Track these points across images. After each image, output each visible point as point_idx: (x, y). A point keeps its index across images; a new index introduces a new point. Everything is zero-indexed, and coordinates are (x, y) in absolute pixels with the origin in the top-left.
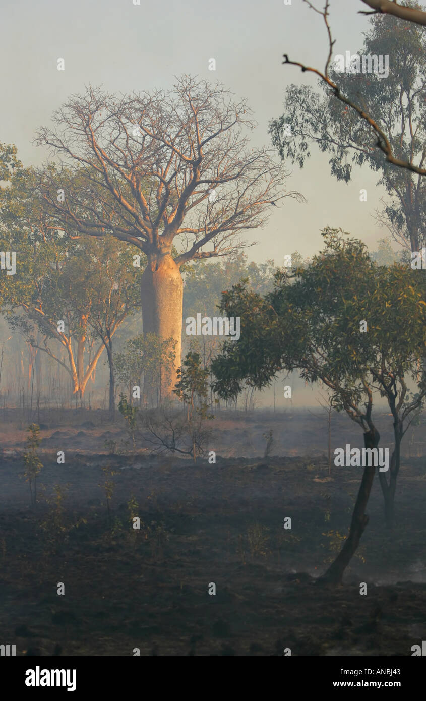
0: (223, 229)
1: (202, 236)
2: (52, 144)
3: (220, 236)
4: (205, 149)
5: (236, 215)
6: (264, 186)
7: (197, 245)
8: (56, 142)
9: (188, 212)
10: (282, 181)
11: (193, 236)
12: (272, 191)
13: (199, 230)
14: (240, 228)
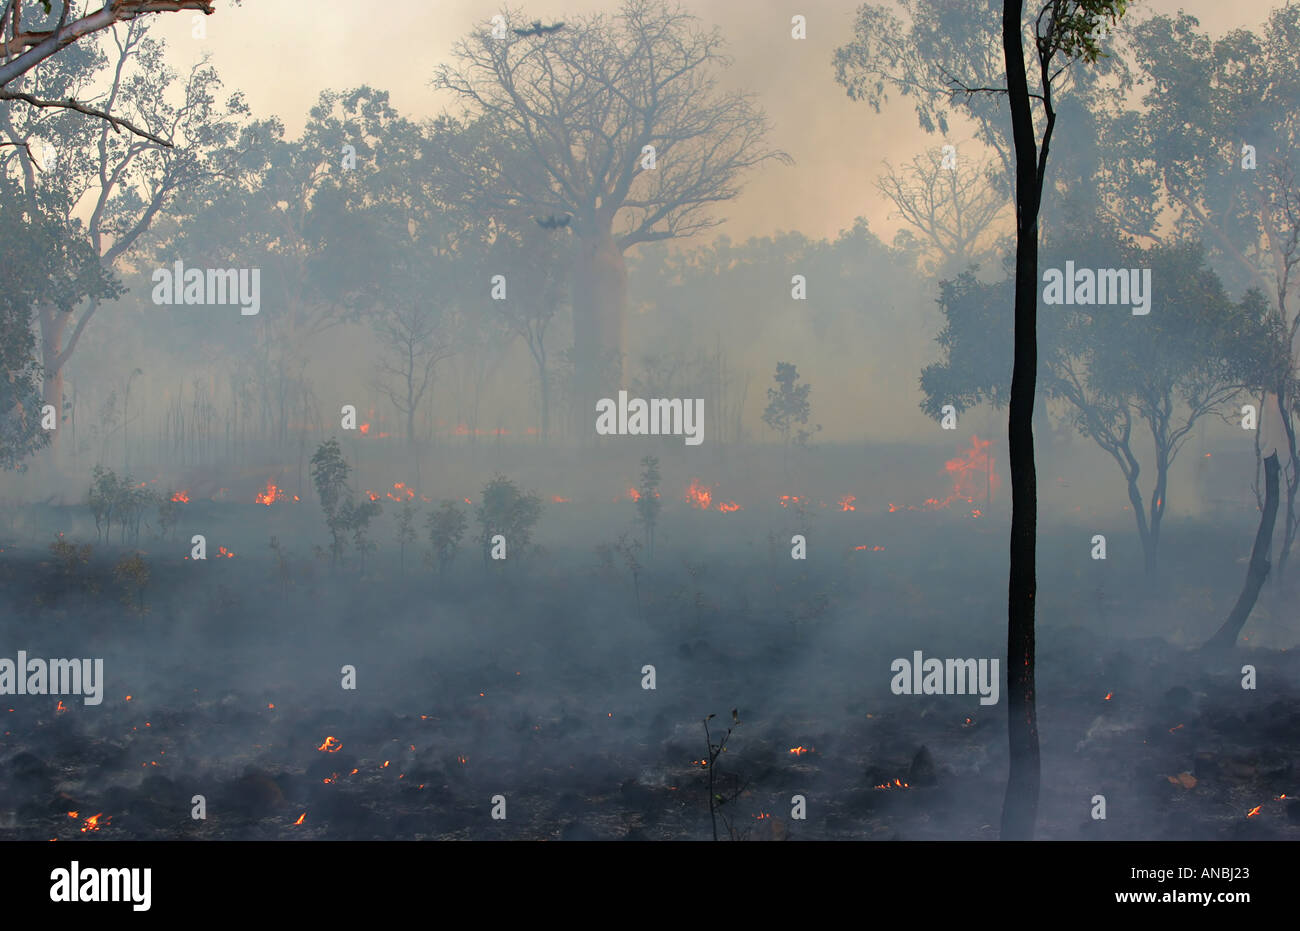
0: (683, 200)
1: (653, 210)
2: (456, 88)
3: (676, 212)
4: (661, 93)
5: (701, 182)
6: (739, 142)
7: (647, 223)
8: (460, 86)
9: (637, 178)
10: (762, 137)
11: (642, 211)
12: (749, 151)
13: (651, 202)
14: (707, 199)
